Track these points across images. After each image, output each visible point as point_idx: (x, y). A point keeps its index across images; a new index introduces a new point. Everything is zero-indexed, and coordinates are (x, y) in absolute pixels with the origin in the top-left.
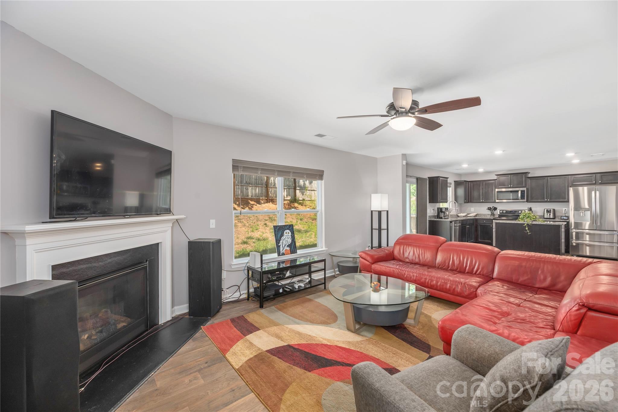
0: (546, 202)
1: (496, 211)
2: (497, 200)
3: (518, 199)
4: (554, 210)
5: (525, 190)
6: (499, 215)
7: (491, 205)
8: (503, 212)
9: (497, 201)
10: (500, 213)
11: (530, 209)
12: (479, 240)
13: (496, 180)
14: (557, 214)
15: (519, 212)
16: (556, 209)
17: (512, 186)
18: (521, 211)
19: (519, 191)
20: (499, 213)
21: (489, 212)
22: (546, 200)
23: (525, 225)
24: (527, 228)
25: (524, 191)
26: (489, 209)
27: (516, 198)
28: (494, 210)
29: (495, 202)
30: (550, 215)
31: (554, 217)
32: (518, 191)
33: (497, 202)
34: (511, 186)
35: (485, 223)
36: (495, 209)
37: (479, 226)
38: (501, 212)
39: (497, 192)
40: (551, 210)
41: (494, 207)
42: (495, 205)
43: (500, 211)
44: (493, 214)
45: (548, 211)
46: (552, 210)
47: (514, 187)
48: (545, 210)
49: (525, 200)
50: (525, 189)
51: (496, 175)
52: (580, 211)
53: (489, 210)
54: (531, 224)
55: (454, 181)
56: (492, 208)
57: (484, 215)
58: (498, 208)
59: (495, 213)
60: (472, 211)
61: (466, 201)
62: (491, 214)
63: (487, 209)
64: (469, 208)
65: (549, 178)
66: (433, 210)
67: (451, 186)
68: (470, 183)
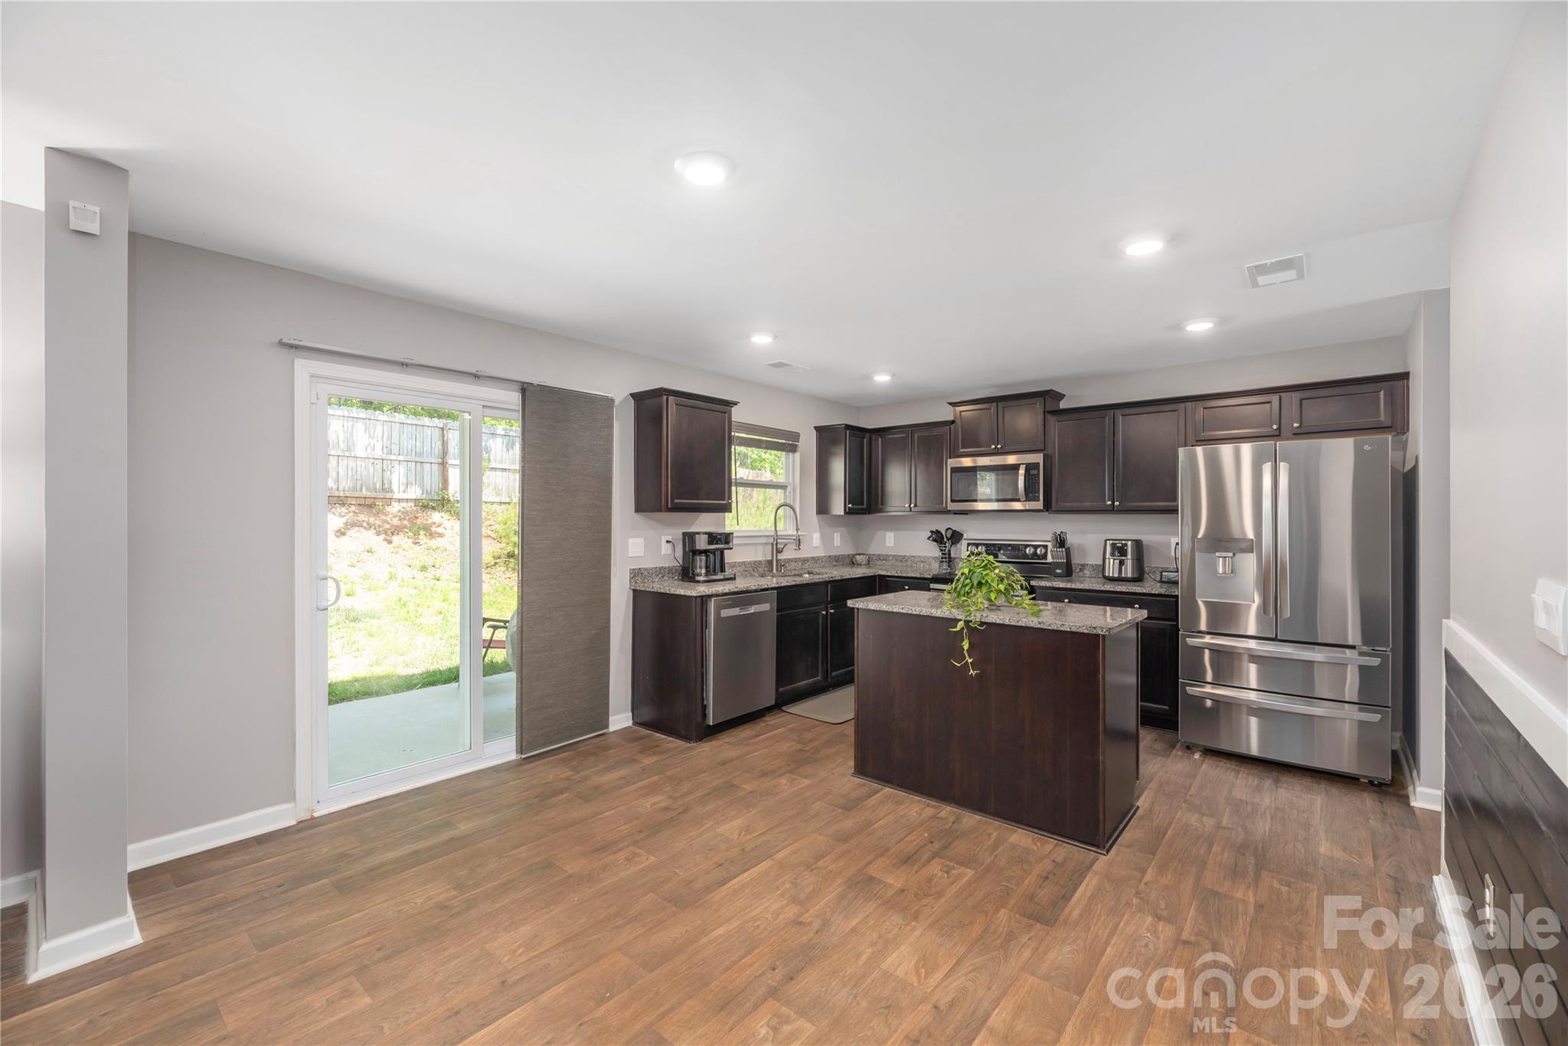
0: (1112, 510)
1: (956, 545)
2: (952, 501)
3: (1017, 500)
4: (1138, 544)
5: (1039, 464)
7: (942, 524)
9: (954, 506)
11: (1061, 542)
13: (953, 422)
14: (1152, 562)
15: (1028, 550)
16: (1146, 538)
17: (999, 446)
18: (1030, 546)
19: (1020, 464)
21: (933, 551)
22: (1109, 503)
23: (960, 625)
24: (966, 645)
25: (1036, 466)
26: (937, 537)
27: (1010, 497)
28: (953, 544)
29: (951, 511)
30: (1121, 563)
31: (1136, 576)
32: (1015, 468)
33: (955, 512)
34: (996, 446)
36: (956, 537)
38: (973, 548)
39: (954, 470)
40: (1126, 545)
41: (950, 532)
42: (953, 523)
43: (969, 544)
44: (948, 559)
45: (1120, 550)
46: (1129, 543)
47: (1007, 449)
48: (1108, 543)
49: (1039, 505)
50: (1038, 458)
51: (950, 404)
52: (1218, 554)
53: (934, 540)
54: (982, 624)
55: (815, 427)
56: (944, 533)
57: (924, 560)
58: (965, 536)
59: (953, 556)
60: (887, 544)
61: (853, 505)
62: (942, 558)
63: (928, 538)
64: (879, 533)
65: (1118, 412)
66: (668, 542)
67: (796, 446)
68: (874, 437)
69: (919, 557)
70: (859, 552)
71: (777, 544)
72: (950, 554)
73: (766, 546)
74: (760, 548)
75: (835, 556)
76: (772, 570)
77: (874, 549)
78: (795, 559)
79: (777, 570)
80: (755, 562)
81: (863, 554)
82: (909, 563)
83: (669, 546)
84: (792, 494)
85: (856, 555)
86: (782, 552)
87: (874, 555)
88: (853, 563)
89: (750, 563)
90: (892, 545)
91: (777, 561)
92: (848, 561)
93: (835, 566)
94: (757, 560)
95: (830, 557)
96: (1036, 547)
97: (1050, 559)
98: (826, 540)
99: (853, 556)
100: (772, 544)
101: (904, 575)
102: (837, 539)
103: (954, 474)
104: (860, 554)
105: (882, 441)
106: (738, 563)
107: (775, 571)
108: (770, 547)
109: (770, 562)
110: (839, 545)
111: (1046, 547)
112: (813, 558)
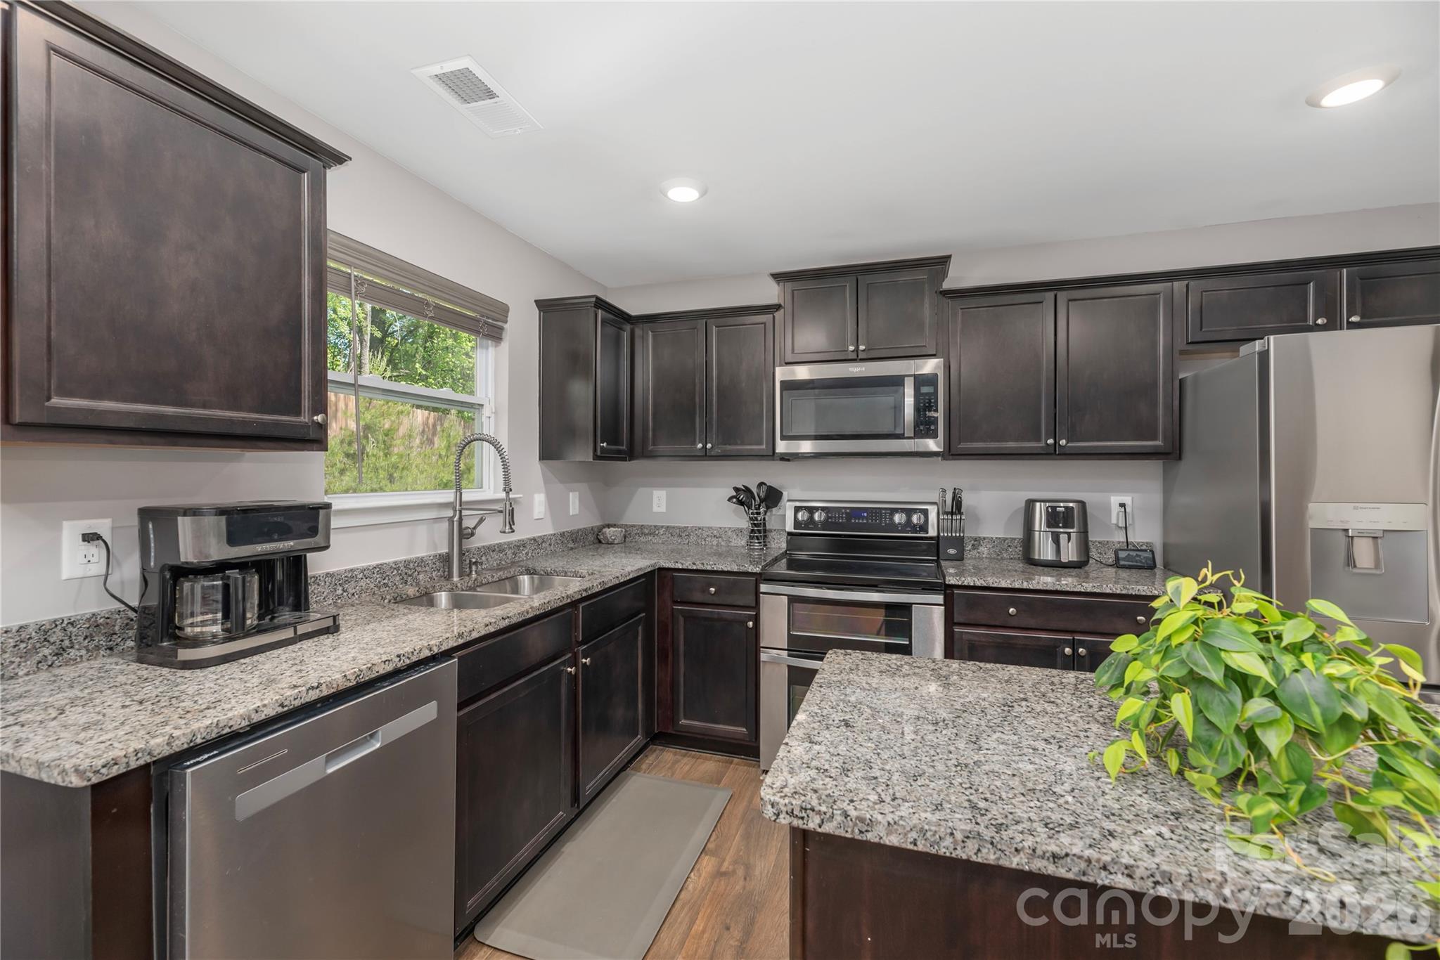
0: (1053, 453)
1: (774, 510)
2: (783, 437)
3: (900, 436)
4: (1082, 504)
5: (937, 376)
6: (790, 534)
7: (752, 475)
8: (811, 518)
9: (782, 447)
10: (797, 524)
11: (954, 504)
12: (683, 722)
13: (779, 307)
14: (1102, 534)
15: (898, 518)
17: (862, 347)
18: (903, 510)
19: (906, 376)
20: (790, 527)
21: (739, 520)
22: (1050, 441)
25: (931, 380)
26: (743, 497)
27: (884, 430)
28: (768, 508)
29: (772, 455)
30: (1061, 538)
31: (1083, 559)
32: (899, 381)
33: (785, 458)
34: (857, 350)
35: (716, 600)
36: (773, 497)
37: (681, 620)
38: (800, 516)
39: (785, 385)
40: (1069, 510)
41: (763, 488)
42: (772, 474)
43: (797, 509)
44: (759, 532)
45: (1059, 518)
46: (1074, 506)
47: (873, 352)
48: (1040, 511)
49: (938, 442)
50: (938, 367)
51: (775, 277)
53: (741, 503)
55: (536, 301)
56: (755, 491)
57: (718, 534)
58: (785, 494)
59: (768, 528)
60: (655, 509)
61: (607, 444)
62: (753, 531)
63: (730, 499)
64: (642, 491)
65: (1063, 296)
66: (90, 538)
67: (502, 329)
68: (638, 332)
69: (710, 528)
70: (607, 523)
71: (461, 519)
72: (765, 524)
73: (436, 526)
74: (422, 531)
75: (572, 533)
76: (450, 576)
77: (633, 516)
78: (500, 545)
79: (461, 575)
80: (407, 563)
81: (614, 526)
82: (693, 539)
83: (96, 551)
84: (492, 419)
85: (604, 527)
86: (472, 534)
87: (632, 526)
88: (600, 542)
89: (396, 566)
90: (663, 509)
91: (461, 554)
92: (591, 538)
93: (572, 549)
94: (412, 556)
95: (563, 535)
96: (909, 513)
97: (932, 532)
98: (556, 505)
99: (600, 529)
100: (451, 520)
101: (709, 568)
102: (574, 502)
103: (784, 392)
104: (609, 526)
105: (654, 337)
106: (362, 571)
107: (456, 579)
108: (446, 525)
109: (446, 560)
110: (577, 512)
111: (925, 512)
112: (534, 539)
